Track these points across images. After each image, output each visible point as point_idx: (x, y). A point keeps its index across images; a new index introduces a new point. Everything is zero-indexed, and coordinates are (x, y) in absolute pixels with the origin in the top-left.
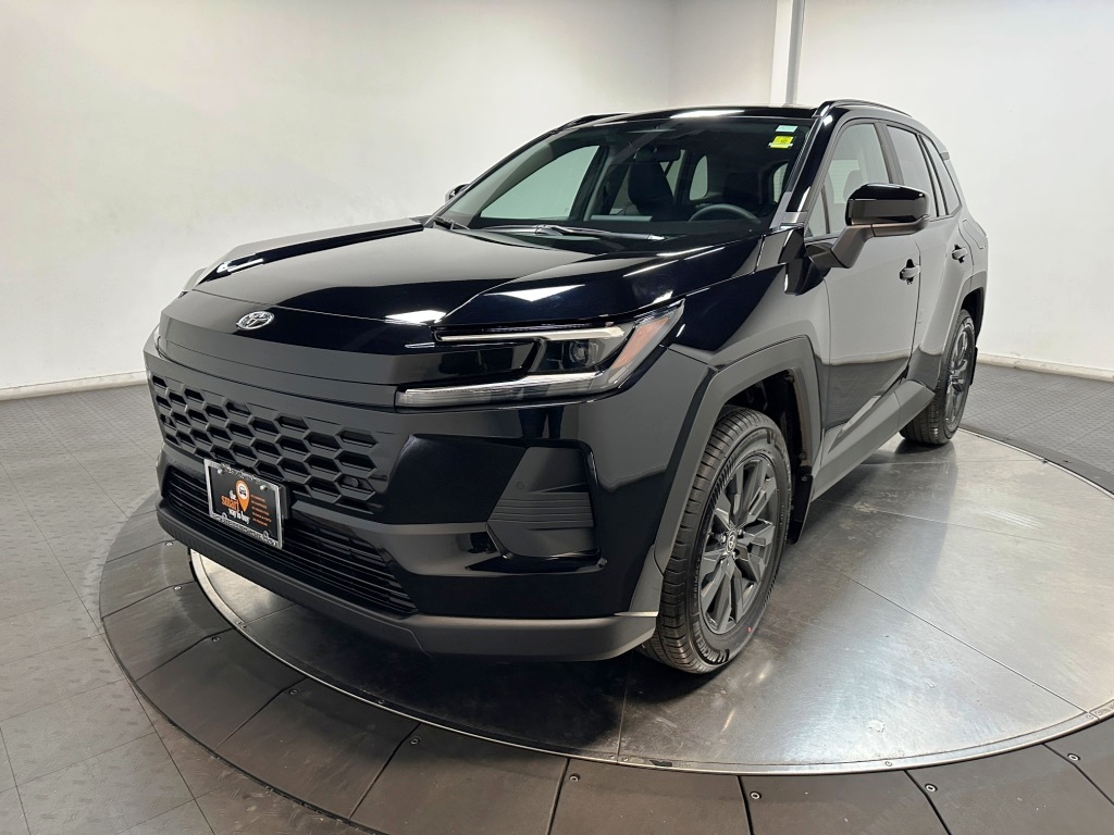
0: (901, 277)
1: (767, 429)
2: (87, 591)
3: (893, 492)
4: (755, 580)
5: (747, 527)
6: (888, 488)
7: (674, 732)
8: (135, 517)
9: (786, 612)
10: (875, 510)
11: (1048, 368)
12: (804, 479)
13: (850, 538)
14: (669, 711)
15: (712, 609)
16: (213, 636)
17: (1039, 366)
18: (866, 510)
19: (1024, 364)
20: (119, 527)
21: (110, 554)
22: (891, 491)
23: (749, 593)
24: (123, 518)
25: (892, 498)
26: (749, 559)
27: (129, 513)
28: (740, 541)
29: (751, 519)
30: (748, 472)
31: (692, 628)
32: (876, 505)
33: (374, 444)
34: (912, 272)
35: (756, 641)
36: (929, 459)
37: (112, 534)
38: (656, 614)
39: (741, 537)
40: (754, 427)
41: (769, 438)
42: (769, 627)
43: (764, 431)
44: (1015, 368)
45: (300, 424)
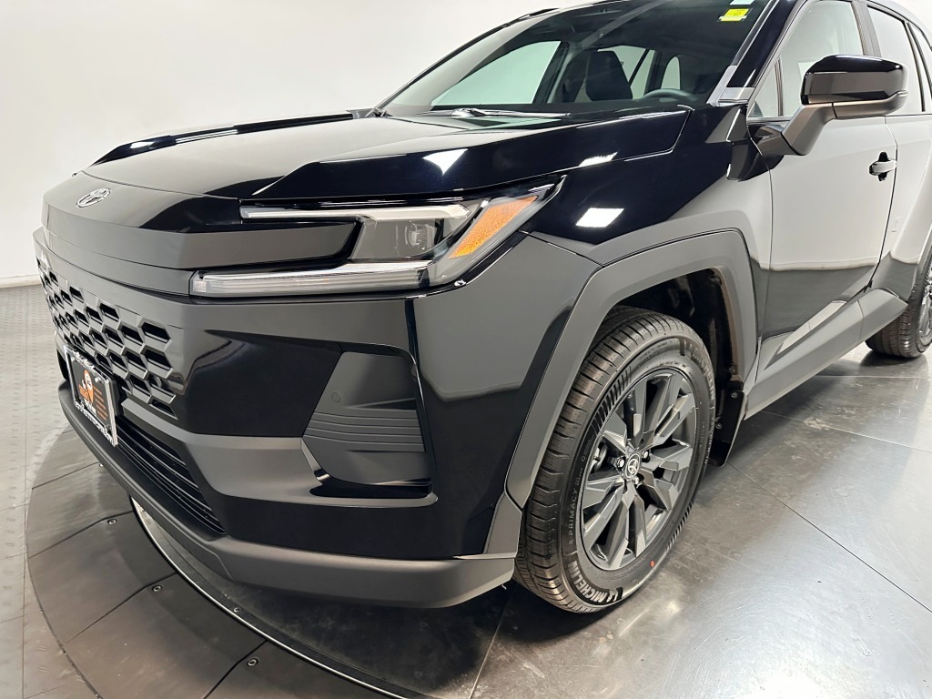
0: (872, 171)
1: (681, 338)
3: (851, 407)
4: (665, 508)
5: (655, 450)
6: (845, 403)
7: (540, 684)
9: (706, 540)
10: (828, 427)
12: (734, 395)
13: (793, 457)
14: (540, 656)
15: (604, 540)
16: (109, 519)
18: (818, 427)
22: (848, 407)
23: (653, 522)
25: (849, 415)
26: (655, 485)
28: (644, 464)
29: (658, 440)
30: (654, 389)
31: (566, 569)
32: (828, 421)
33: (168, 338)
34: (884, 167)
35: (662, 574)
36: (898, 373)
38: (514, 555)
39: (646, 460)
40: (661, 336)
41: (683, 348)
42: (682, 559)
43: (676, 341)
45: (111, 312)
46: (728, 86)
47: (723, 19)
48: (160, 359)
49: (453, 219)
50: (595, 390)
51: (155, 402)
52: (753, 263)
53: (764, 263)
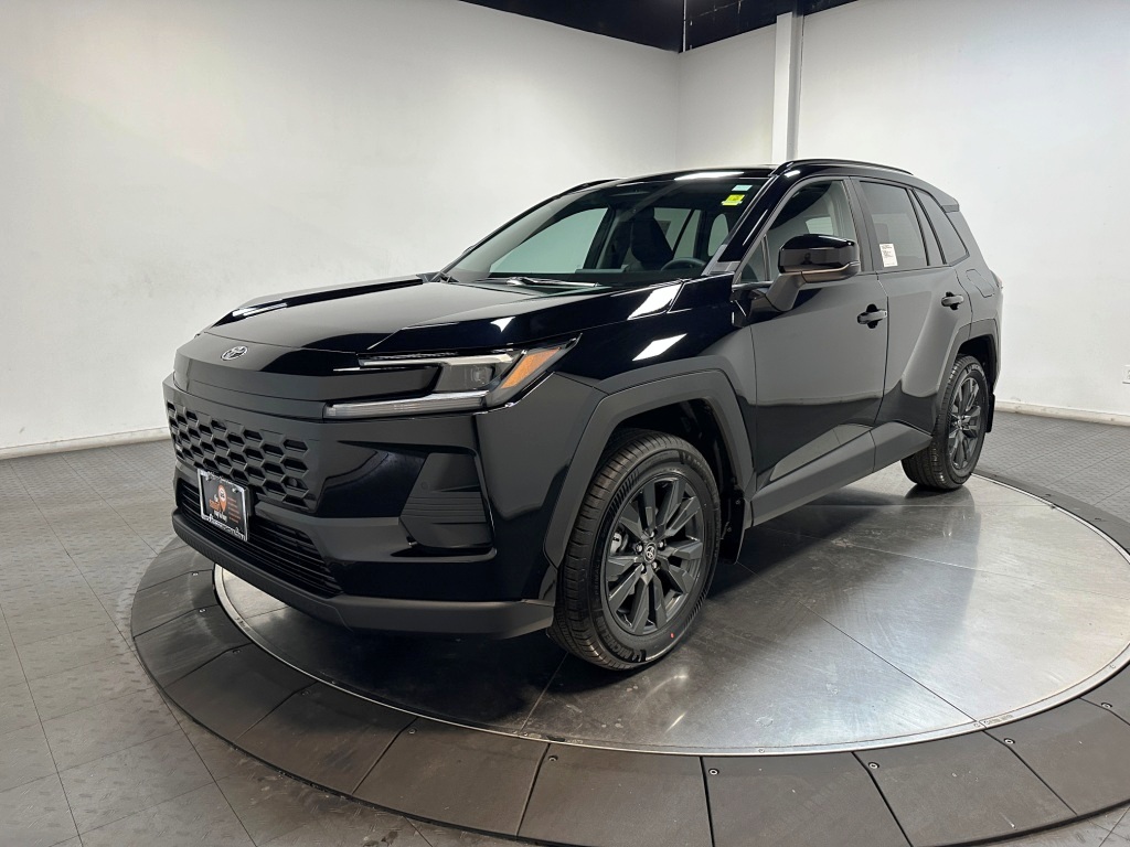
0: (859, 321)
1: (680, 451)
2: (119, 616)
3: (879, 530)
4: (680, 591)
5: (671, 541)
6: (875, 526)
7: (578, 716)
8: (163, 553)
9: (723, 626)
10: (850, 545)
11: (1048, 412)
12: (738, 502)
13: (814, 568)
14: (580, 700)
15: (629, 605)
17: (1039, 411)
18: (844, 545)
19: (1024, 409)
20: (149, 562)
21: (141, 585)
22: (875, 530)
23: (674, 603)
24: (153, 555)
25: (874, 536)
26: (672, 569)
27: (158, 550)
28: (662, 553)
29: (671, 532)
30: (662, 491)
31: (595, 623)
32: (853, 541)
33: (306, 449)
34: (873, 316)
35: (684, 649)
37: (143, 568)
38: (554, 605)
39: (663, 549)
40: (664, 448)
41: (682, 460)
42: (701, 639)
43: (676, 454)
44: (1017, 413)
45: (257, 436)
46: (719, 261)
47: (724, 203)
48: (300, 465)
49: (503, 363)
50: (611, 485)
51: (290, 499)
52: (741, 400)
53: (751, 399)
